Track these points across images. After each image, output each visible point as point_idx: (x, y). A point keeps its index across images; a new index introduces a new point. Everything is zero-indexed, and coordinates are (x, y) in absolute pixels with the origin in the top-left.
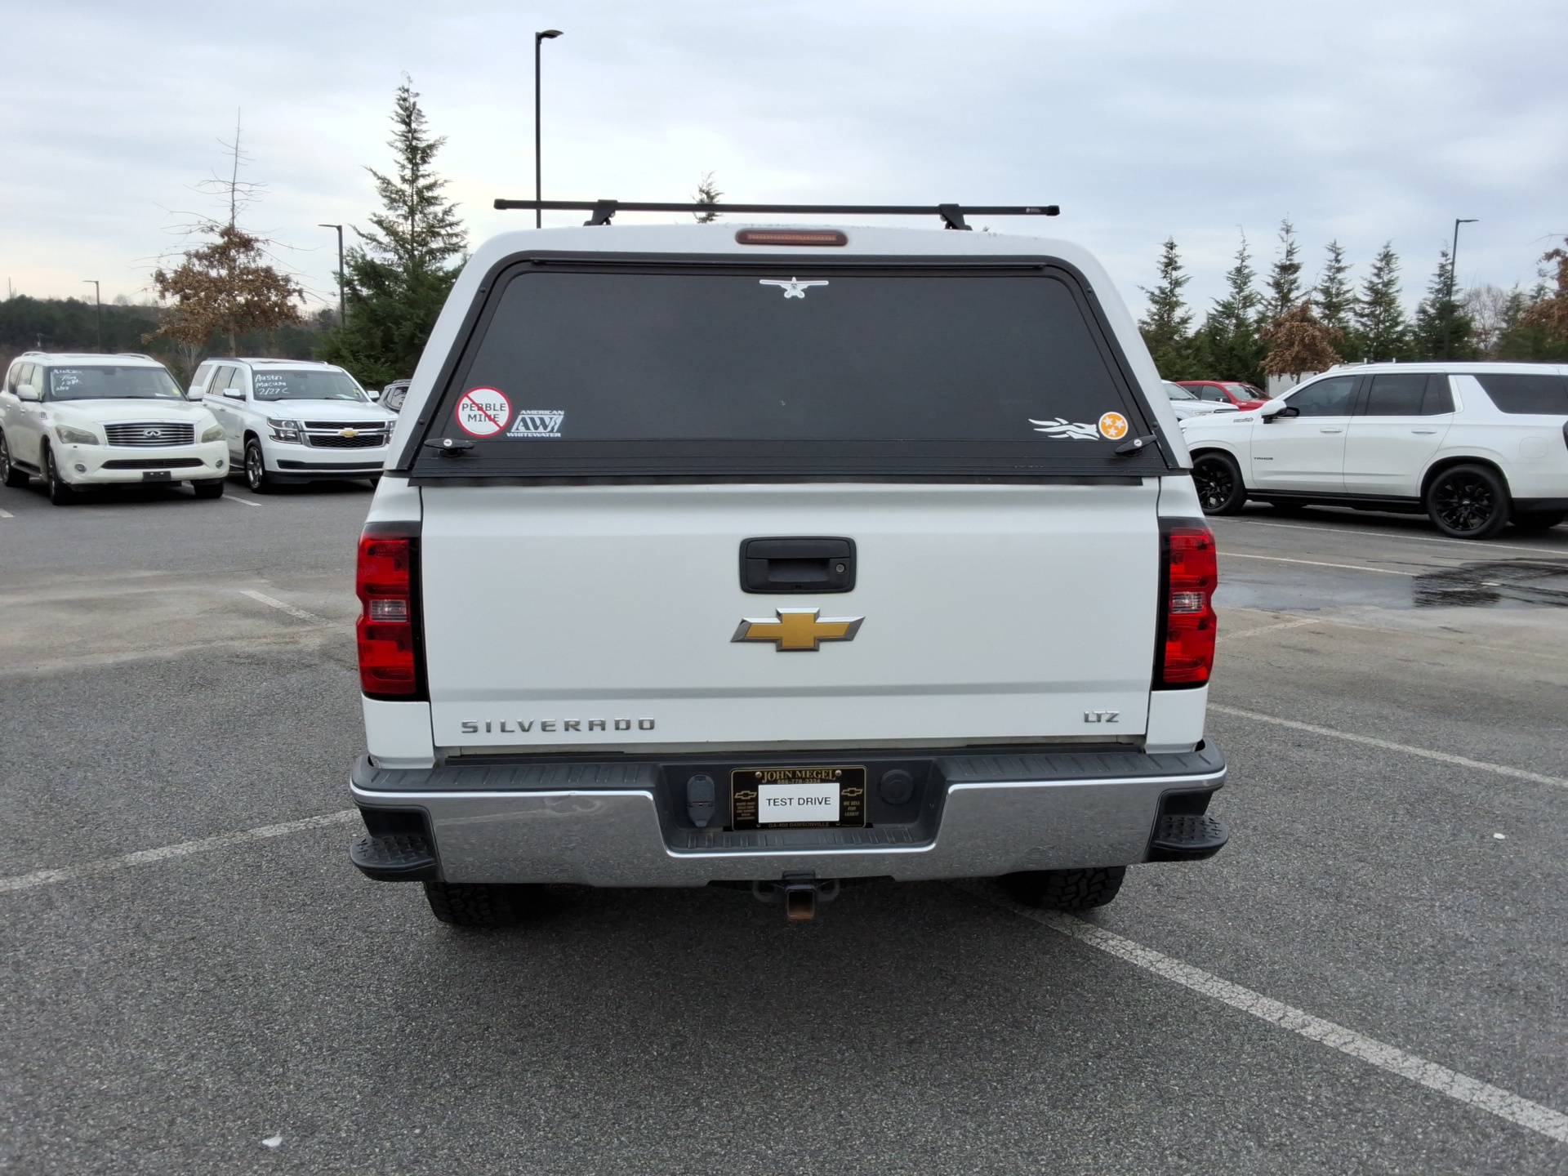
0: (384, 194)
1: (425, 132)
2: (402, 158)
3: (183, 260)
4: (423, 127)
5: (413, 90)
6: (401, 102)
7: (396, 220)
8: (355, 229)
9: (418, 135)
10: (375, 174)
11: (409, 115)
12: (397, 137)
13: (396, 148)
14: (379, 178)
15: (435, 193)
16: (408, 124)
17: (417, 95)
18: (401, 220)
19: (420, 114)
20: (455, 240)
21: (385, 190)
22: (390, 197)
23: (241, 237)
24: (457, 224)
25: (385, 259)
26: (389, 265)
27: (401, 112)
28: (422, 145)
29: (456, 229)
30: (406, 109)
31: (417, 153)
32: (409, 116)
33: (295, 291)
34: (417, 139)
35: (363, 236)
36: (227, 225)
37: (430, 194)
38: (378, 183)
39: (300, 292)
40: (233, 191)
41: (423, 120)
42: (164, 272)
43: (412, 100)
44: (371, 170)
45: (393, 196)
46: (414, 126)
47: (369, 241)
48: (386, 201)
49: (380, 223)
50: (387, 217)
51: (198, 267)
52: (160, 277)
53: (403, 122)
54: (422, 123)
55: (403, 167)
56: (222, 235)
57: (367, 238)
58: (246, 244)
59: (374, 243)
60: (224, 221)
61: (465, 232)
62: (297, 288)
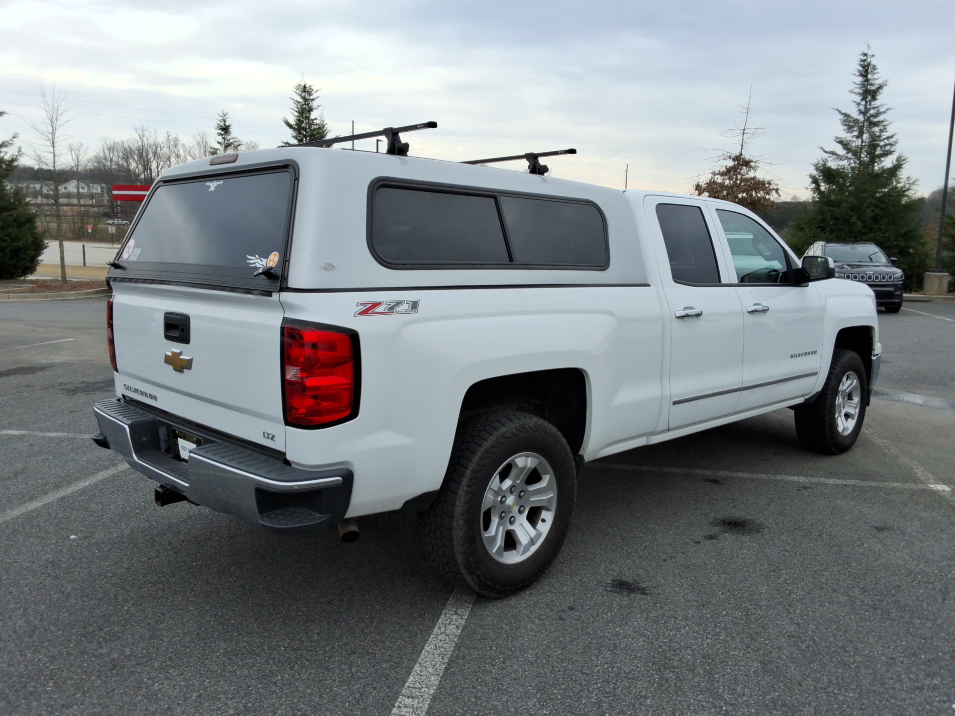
0: (845, 123)
1: (877, 79)
2: (858, 99)
3: (710, 176)
4: (876, 76)
5: (870, 53)
6: (862, 63)
7: (851, 139)
8: (822, 148)
9: (871, 82)
10: (840, 112)
11: (866, 69)
12: (857, 86)
13: (855, 93)
14: (842, 114)
15: (880, 118)
16: (866, 76)
17: (873, 56)
18: (854, 139)
19: (874, 68)
20: (888, 148)
21: (845, 121)
22: (849, 125)
23: (744, 160)
24: (892, 137)
25: (839, 165)
26: (842, 169)
27: (861, 69)
28: (873, 88)
29: (891, 141)
30: (863, 67)
31: (869, 93)
32: (867, 71)
33: (774, 189)
34: (871, 85)
35: (826, 152)
36: (738, 154)
37: (877, 120)
38: (841, 117)
39: (777, 190)
40: (744, 133)
41: (876, 71)
42: (700, 184)
43: (869, 60)
44: (838, 110)
45: (851, 124)
46: (869, 76)
47: (831, 155)
48: (845, 127)
49: (841, 142)
50: (846, 138)
51: (719, 179)
52: (698, 187)
53: (862, 75)
54: (875, 73)
55: (859, 104)
56: (734, 160)
57: (830, 153)
58: (747, 163)
59: (834, 156)
60: (736, 152)
61: (896, 142)
62: (775, 188)
